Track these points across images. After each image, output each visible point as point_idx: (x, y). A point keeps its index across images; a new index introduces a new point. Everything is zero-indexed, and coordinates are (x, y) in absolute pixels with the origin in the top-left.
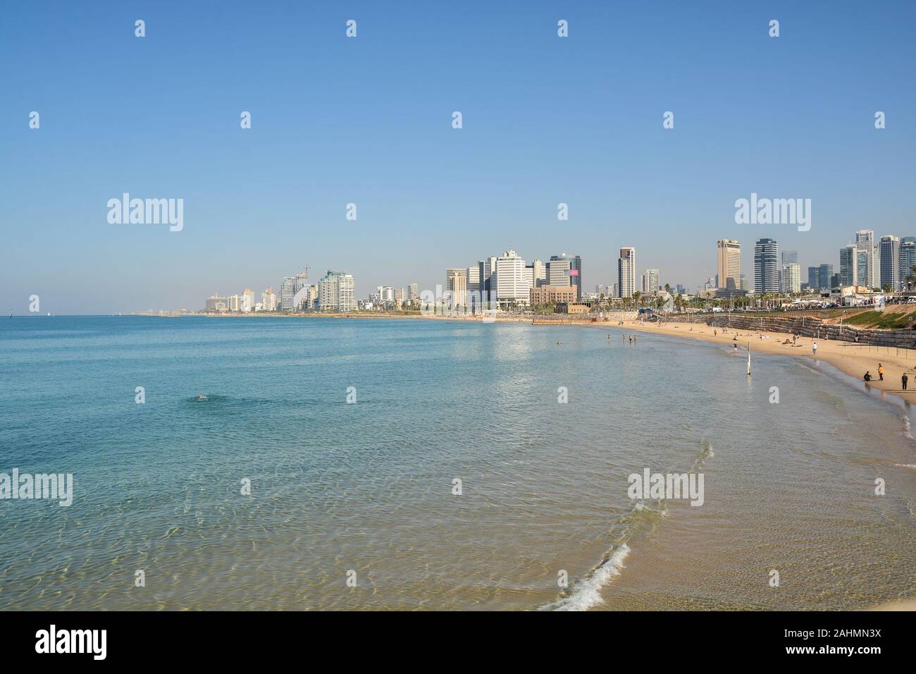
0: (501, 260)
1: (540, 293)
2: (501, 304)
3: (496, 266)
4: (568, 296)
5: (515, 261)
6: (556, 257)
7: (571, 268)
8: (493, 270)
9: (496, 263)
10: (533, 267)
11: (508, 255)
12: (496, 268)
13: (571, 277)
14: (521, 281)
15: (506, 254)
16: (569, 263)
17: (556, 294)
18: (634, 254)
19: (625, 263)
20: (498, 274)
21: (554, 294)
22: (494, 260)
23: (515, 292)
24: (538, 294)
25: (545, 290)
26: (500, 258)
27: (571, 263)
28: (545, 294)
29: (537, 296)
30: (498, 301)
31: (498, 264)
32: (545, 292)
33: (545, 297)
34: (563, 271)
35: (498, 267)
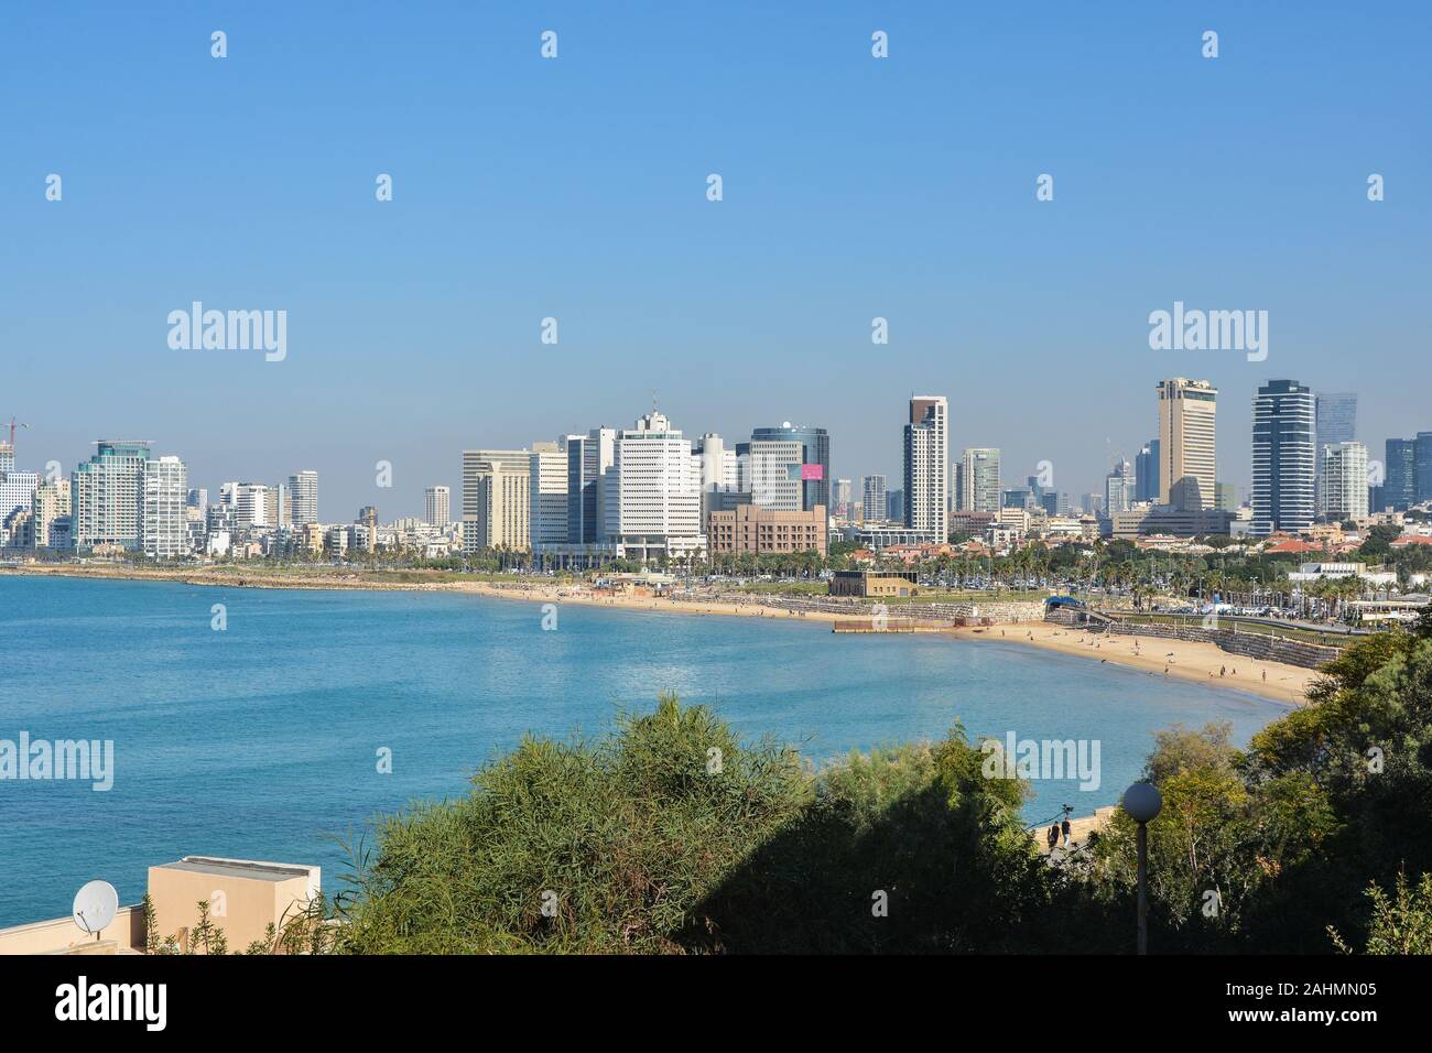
0: (629, 437)
1: (733, 524)
2: (626, 549)
3: (616, 452)
4: (804, 533)
5: (666, 441)
6: (766, 430)
7: (805, 462)
8: (608, 461)
9: (615, 445)
10: (700, 452)
11: (648, 425)
12: (616, 458)
13: (804, 483)
15: (641, 423)
16: (800, 447)
17: (775, 529)
18: (945, 415)
19: (921, 436)
20: (623, 474)
21: (770, 528)
22: (608, 437)
23: (666, 521)
24: (729, 528)
25: (747, 518)
26: (625, 433)
27: (805, 447)
28: (746, 528)
29: (726, 533)
30: (620, 542)
31: (623, 448)
32: (746, 524)
33: (746, 536)
34: (786, 469)
35: (622, 455)
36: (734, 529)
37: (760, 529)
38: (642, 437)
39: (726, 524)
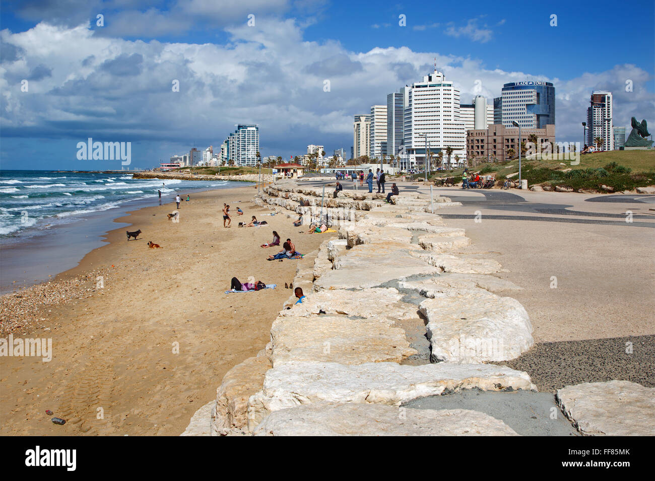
0: (417, 87)
1: (485, 138)
2: (416, 157)
3: (410, 97)
5: (442, 88)
6: (513, 84)
7: (538, 102)
8: (407, 104)
9: (410, 93)
10: (473, 106)
11: (430, 79)
12: (410, 101)
13: (538, 116)
14: (453, 122)
15: (427, 78)
16: (535, 93)
18: (611, 101)
19: (598, 112)
20: (413, 110)
21: (512, 140)
22: (407, 90)
23: (442, 139)
24: (482, 141)
25: (495, 134)
26: (416, 84)
27: (538, 94)
28: (495, 140)
29: (480, 144)
30: (413, 153)
31: (413, 94)
32: (495, 137)
33: (495, 147)
34: (525, 107)
35: (413, 99)
36: (485, 141)
37: (505, 141)
38: (426, 86)
39: (480, 138)
